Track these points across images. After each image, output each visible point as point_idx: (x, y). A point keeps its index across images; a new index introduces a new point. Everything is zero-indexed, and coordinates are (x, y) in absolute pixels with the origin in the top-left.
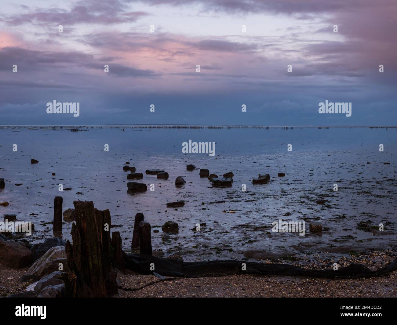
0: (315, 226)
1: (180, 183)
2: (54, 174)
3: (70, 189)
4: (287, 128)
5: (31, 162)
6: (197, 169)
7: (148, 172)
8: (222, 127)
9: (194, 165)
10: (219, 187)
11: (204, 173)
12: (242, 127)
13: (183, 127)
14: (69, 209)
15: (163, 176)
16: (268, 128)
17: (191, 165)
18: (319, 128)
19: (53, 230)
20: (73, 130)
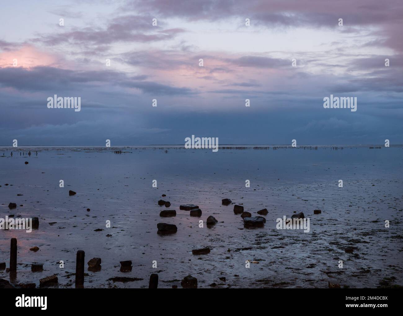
0: (333, 286)
1: (211, 223)
2: (88, 210)
3: (101, 230)
4: (336, 148)
5: (69, 193)
6: (232, 204)
7: (182, 208)
8: (269, 147)
9: (229, 199)
10: (250, 228)
11: (238, 210)
12: (289, 147)
13: (228, 148)
14: (94, 258)
15: (196, 212)
16: (316, 148)
17: (227, 199)
18: (371, 148)
19: (75, 283)
20: (116, 152)
